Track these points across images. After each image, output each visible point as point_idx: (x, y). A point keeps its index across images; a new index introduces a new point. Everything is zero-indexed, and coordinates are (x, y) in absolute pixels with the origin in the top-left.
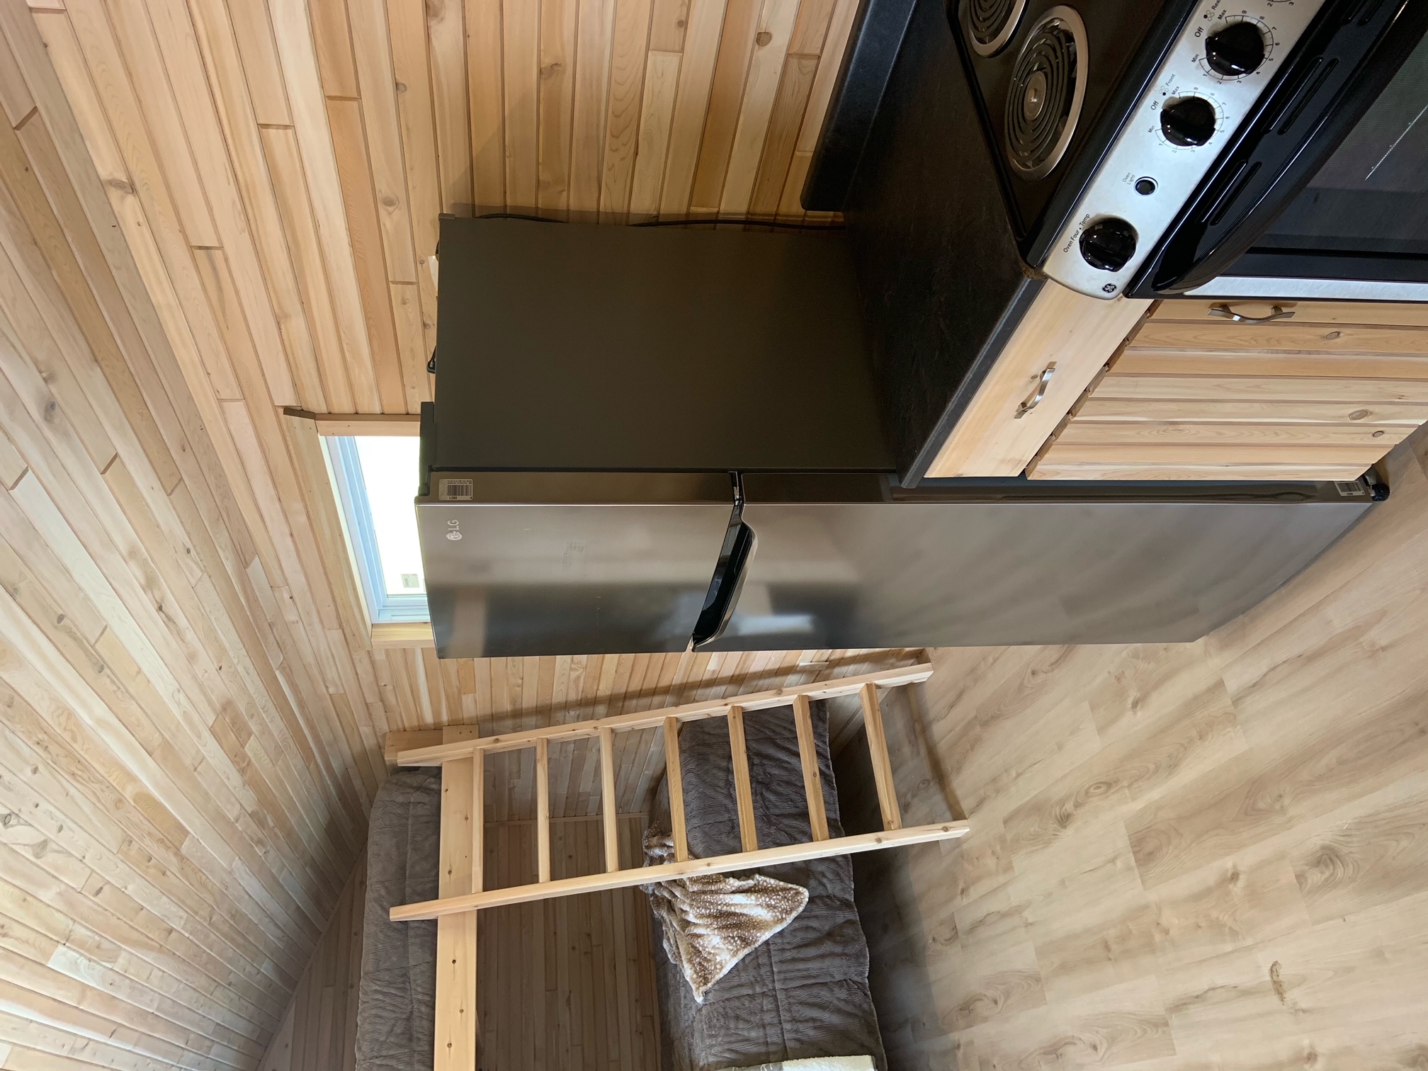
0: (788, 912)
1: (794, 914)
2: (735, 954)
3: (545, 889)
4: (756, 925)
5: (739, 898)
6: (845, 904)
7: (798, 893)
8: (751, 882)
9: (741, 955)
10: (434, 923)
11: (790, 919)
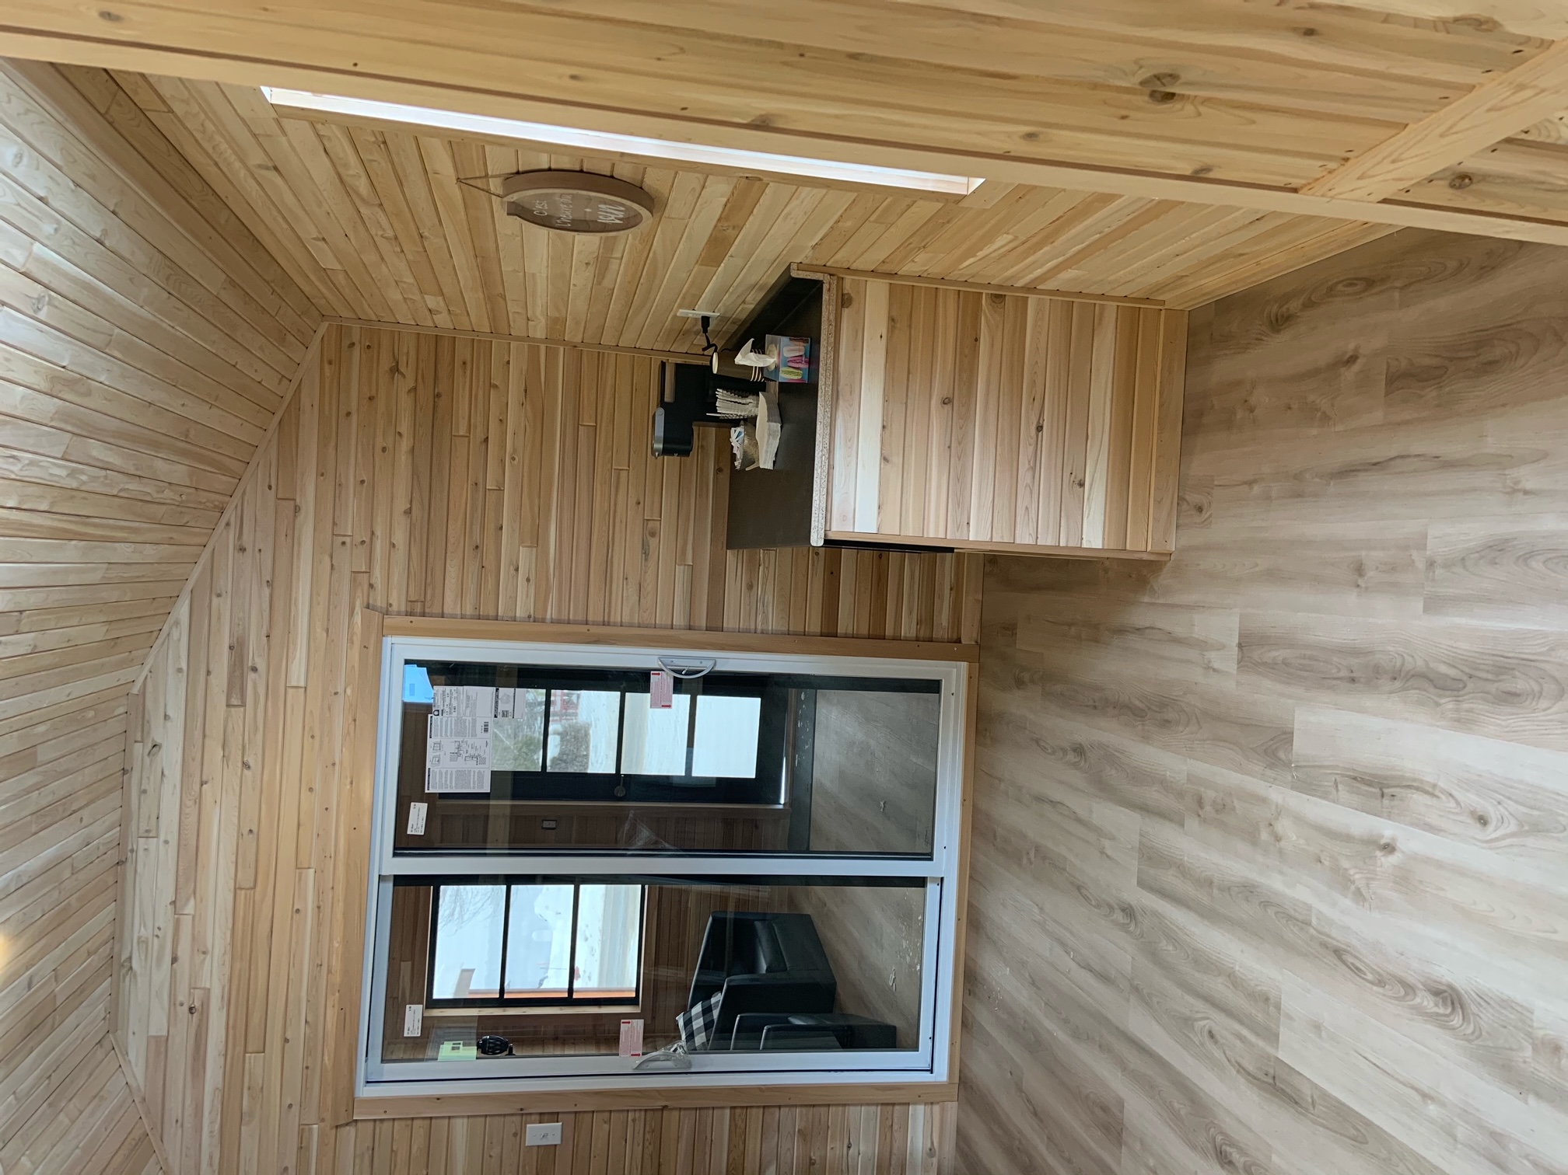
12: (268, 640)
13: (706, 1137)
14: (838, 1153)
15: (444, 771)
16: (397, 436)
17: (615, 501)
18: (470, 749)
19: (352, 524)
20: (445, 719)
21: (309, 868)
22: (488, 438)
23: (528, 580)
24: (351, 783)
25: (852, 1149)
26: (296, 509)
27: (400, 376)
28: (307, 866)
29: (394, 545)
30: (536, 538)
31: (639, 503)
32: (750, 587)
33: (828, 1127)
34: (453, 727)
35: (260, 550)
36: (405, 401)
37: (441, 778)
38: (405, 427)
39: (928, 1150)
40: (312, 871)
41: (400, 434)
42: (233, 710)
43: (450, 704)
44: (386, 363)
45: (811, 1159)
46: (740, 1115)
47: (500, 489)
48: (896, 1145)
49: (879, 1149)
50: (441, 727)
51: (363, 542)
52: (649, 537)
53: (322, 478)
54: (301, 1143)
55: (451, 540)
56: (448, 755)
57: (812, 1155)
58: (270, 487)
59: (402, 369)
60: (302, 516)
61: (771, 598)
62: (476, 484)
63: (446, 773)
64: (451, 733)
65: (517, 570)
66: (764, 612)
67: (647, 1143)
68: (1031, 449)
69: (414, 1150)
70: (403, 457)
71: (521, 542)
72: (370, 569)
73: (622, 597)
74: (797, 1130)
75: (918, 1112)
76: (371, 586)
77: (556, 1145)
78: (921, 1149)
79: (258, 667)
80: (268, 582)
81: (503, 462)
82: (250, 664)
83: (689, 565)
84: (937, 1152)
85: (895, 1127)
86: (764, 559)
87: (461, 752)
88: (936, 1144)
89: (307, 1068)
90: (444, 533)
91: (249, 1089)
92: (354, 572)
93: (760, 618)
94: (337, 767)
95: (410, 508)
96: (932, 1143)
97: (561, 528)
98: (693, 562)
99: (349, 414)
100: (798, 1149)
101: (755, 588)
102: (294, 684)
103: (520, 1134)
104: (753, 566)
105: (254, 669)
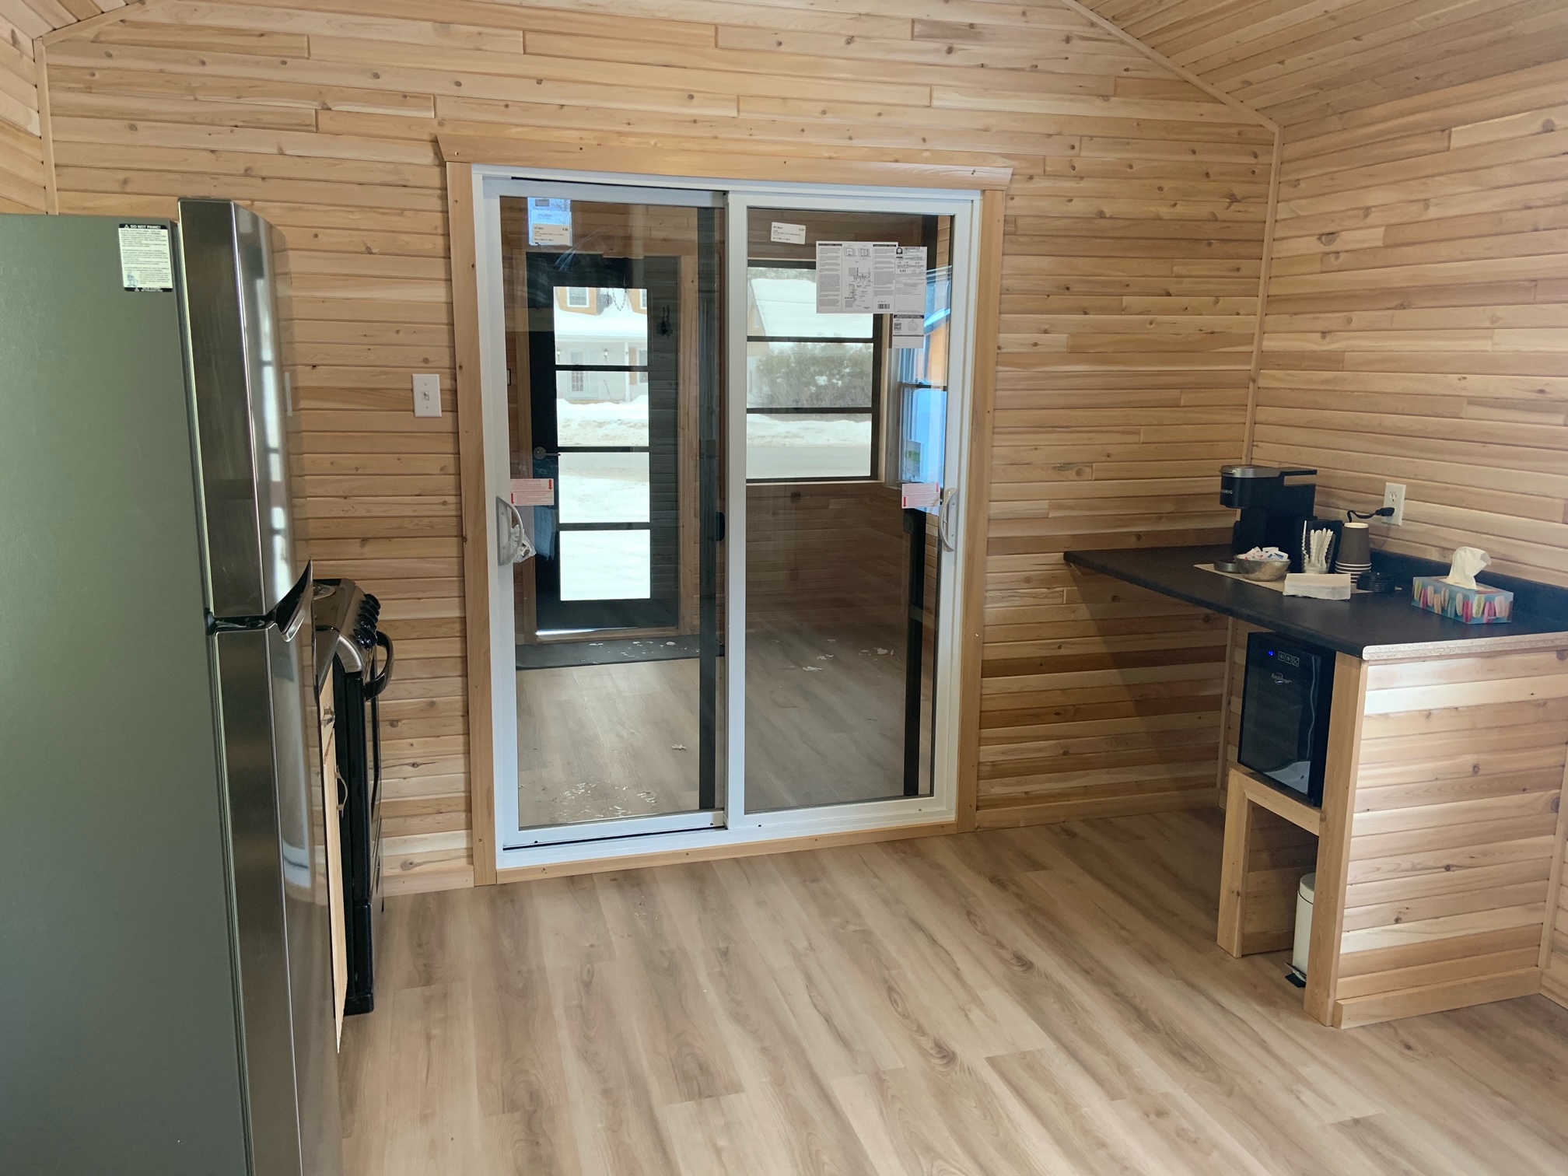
12: (977, 66)
13: (425, 592)
14: (406, 752)
15: (839, 261)
16: (1173, 203)
17: (1112, 432)
18: (861, 289)
19: (1090, 156)
20: (893, 260)
21: (738, 110)
22: (1170, 296)
23: (1035, 344)
24: (830, 158)
25: (410, 768)
26: (1106, 96)
27: (1227, 204)
28: (741, 108)
29: (1071, 201)
30: (1076, 352)
31: (1108, 456)
32: (1028, 580)
33: (438, 737)
34: (885, 270)
35: (1067, 58)
36: (1203, 210)
37: (831, 258)
38: (1180, 209)
39: (409, 862)
40: (734, 113)
41: (1175, 205)
42: (909, 26)
43: (908, 266)
44: (1239, 190)
45: (397, 721)
46: (451, 629)
47: (1123, 311)
48: (416, 821)
49: (413, 801)
50: (885, 257)
51: (1074, 168)
52: (1075, 469)
53: (1135, 124)
54: (411, 97)
55: (1074, 260)
56: (855, 266)
57: (404, 722)
58: (1127, 70)
59: (1234, 206)
60: (1098, 102)
61: (1018, 603)
62: (1128, 285)
63: (837, 264)
64: (877, 268)
65: (1046, 332)
66: (1003, 598)
67: (416, 521)
68: (1431, 863)
69: (404, 237)
70: (1153, 209)
71: (1072, 335)
72: (1047, 176)
73: (1019, 446)
74: (434, 699)
75: (457, 842)
76: (1031, 178)
77: (413, 411)
78: (413, 852)
79: (952, 55)
80: (1036, 66)
81: (1148, 312)
82: (955, 46)
83: (1048, 513)
84: (407, 872)
85: (439, 817)
86: (1055, 592)
87: (858, 280)
88: (417, 869)
89: (507, 106)
90: (1081, 254)
91: (480, 34)
92: (1045, 159)
93: (997, 593)
94: (847, 142)
95: (1104, 218)
96: (419, 864)
97: (1088, 376)
98: (1051, 518)
99: (1194, 152)
100: (411, 704)
101: (1026, 586)
102: (935, 94)
103: (426, 365)
104: (1049, 581)
105: (950, 51)
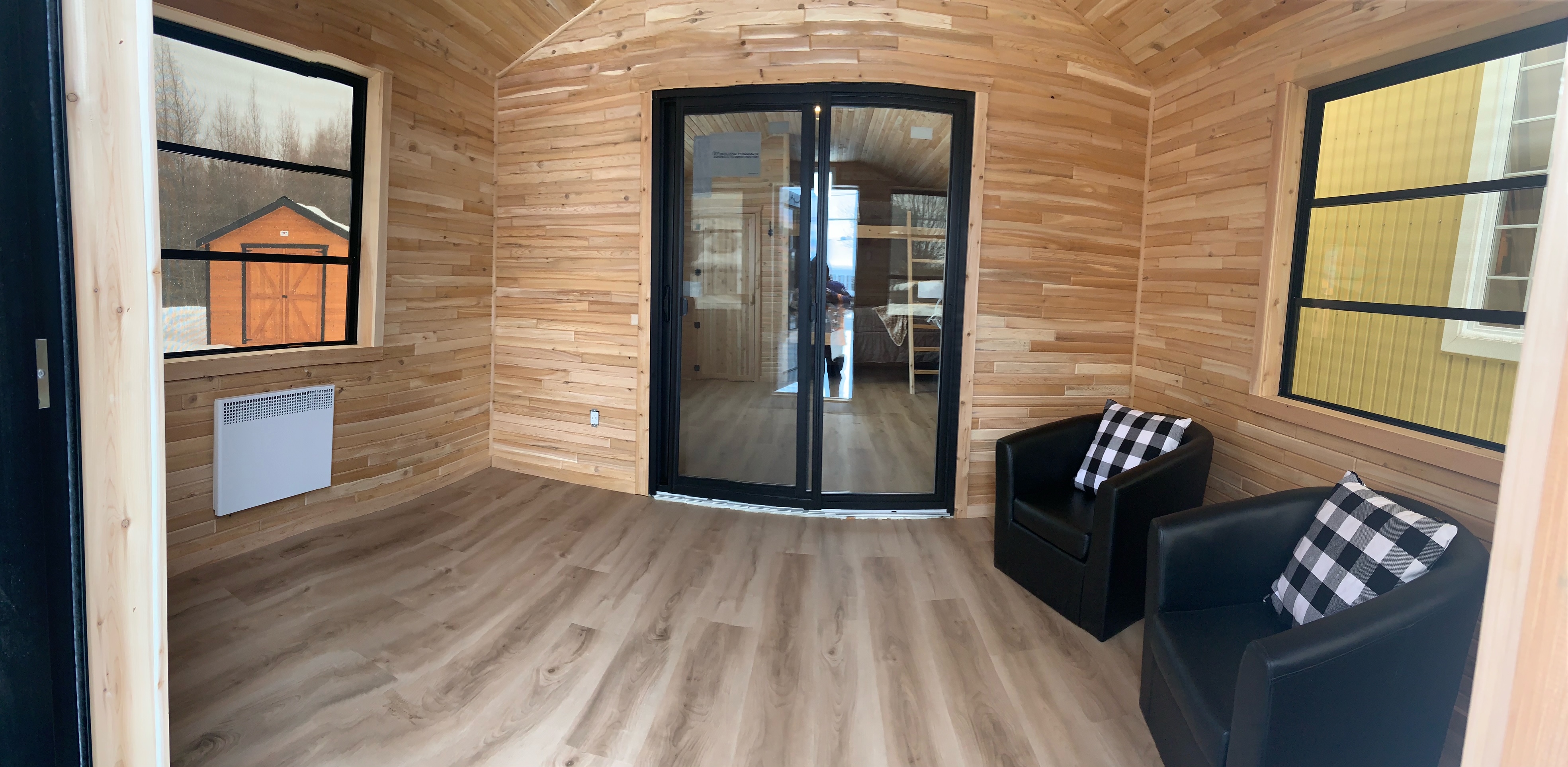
0: (895, 339)
1: (894, 340)
2: (885, 321)
3: (910, 260)
4: (893, 328)
5: (900, 324)
6: (895, 358)
7: (900, 343)
8: (905, 328)
9: (884, 322)
10: (905, 225)
11: (893, 339)
